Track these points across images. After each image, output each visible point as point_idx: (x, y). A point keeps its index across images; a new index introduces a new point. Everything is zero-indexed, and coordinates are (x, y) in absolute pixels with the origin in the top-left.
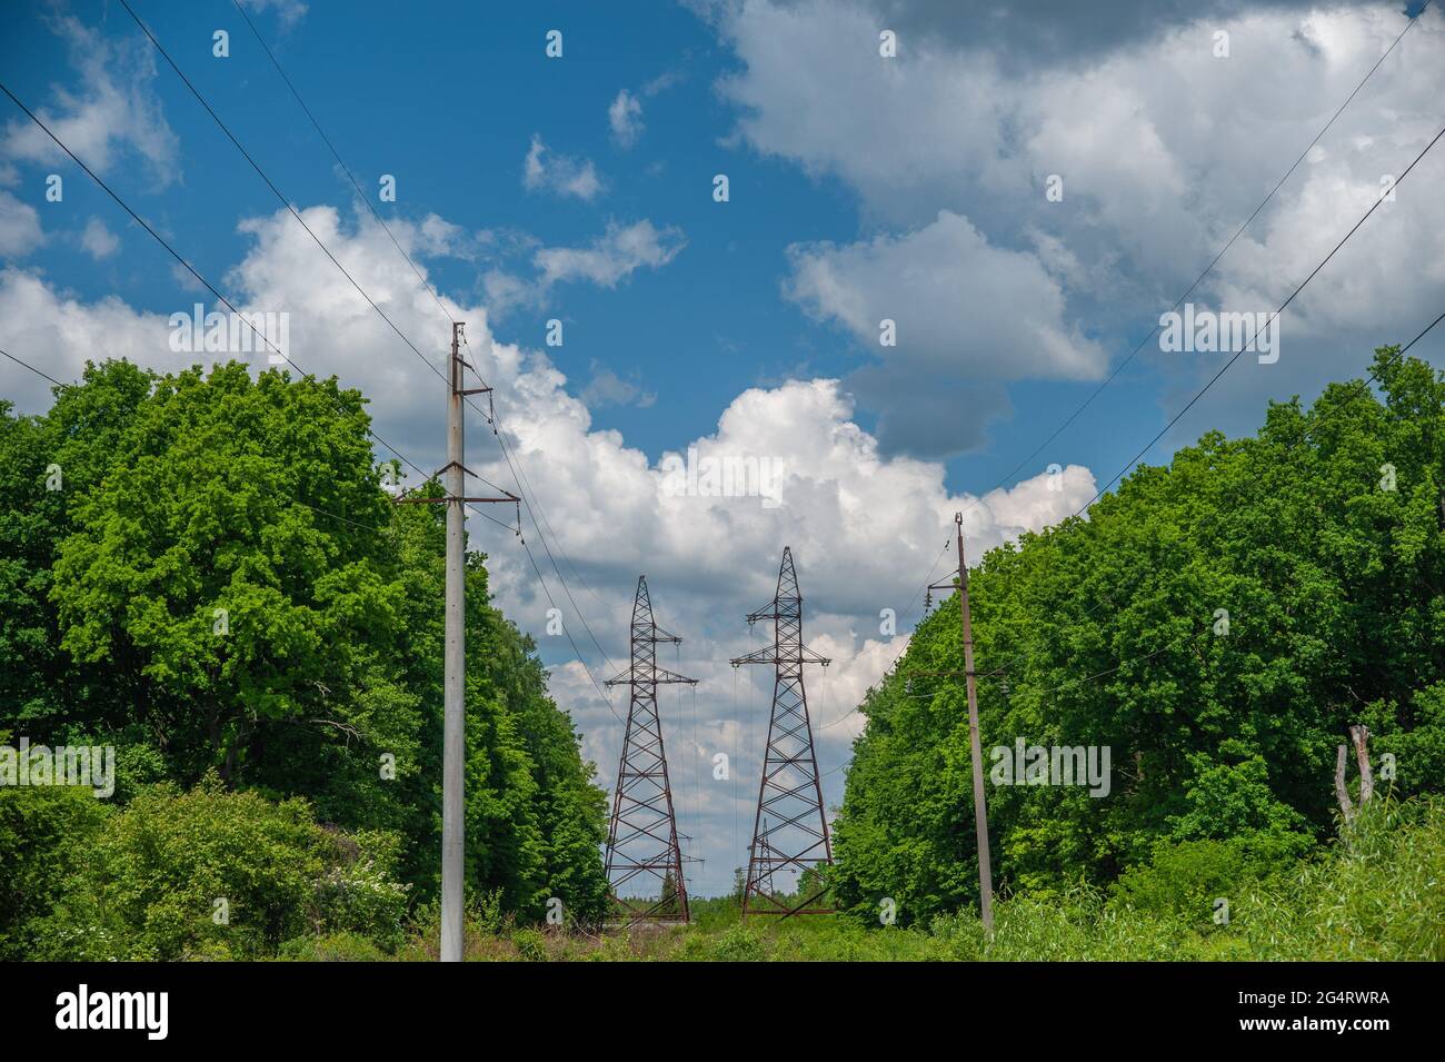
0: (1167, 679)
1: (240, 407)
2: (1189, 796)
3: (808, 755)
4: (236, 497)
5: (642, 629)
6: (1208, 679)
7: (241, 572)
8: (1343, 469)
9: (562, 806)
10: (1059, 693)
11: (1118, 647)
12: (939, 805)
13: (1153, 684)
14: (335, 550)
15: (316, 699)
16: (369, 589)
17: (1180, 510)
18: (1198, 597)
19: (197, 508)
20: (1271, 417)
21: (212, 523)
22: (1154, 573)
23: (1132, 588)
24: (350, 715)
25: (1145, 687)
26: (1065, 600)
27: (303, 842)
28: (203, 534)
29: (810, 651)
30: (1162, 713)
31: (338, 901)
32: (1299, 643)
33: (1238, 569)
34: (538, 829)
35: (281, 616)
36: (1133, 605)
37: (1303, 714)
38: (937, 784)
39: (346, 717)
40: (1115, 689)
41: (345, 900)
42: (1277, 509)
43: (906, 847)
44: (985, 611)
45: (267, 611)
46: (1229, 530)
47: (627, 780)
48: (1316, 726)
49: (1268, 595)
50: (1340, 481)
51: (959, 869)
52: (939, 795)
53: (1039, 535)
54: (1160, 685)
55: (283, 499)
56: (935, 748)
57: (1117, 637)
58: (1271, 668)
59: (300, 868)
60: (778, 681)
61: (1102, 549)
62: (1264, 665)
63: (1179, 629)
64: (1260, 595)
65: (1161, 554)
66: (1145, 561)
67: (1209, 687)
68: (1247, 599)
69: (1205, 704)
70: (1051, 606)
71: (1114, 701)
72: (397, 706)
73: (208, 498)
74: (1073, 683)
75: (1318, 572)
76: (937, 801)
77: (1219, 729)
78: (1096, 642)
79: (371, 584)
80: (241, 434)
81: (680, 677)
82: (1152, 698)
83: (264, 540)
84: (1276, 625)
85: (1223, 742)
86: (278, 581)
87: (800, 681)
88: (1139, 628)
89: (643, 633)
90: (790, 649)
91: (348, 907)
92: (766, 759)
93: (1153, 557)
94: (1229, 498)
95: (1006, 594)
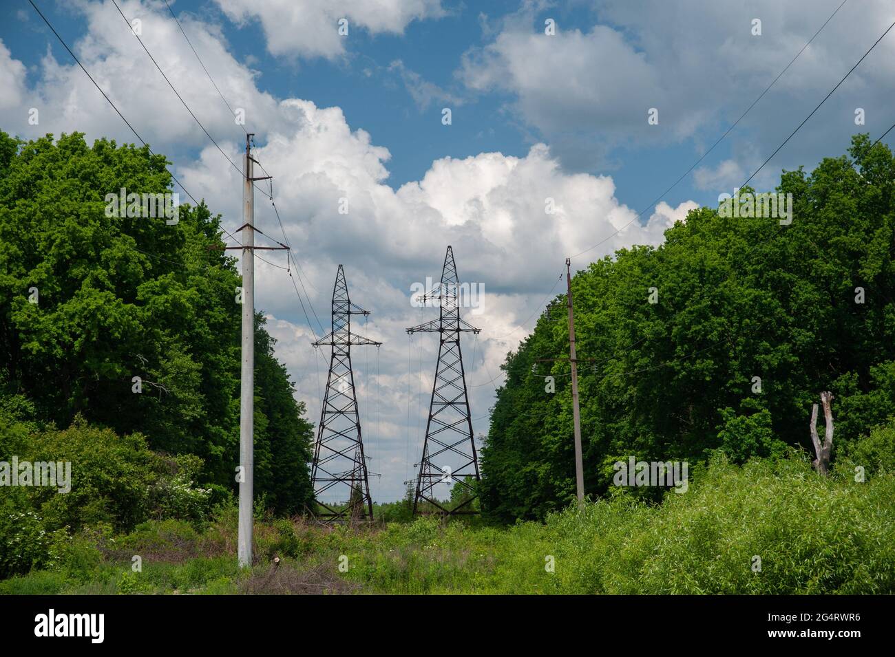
0: (707, 358)
1: (83, 167)
2: (719, 435)
3: (463, 399)
4: (84, 230)
5: (341, 304)
6: (736, 358)
7: (87, 281)
8: (829, 219)
9: (283, 435)
10: (636, 367)
11: (674, 336)
12: (556, 439)
13: (698, 361)
14: (149, 265)
15: (136, 366)
16: (175, 292)
17: (722, 242)
18: (729, 304)
19: (58, 237)
20: (784, 180)
21: (68, 247)
22: (700, 287)
23: (686, 297)
24: (159, 376)
25: (693, 363)
26: (641, 304)
27: (142, 461)
28: (62, 254)
29: (465, 323)
30: (704, 380)
31: (164, 499)
32: (796, 334)
33: (757, 285)
34: (269, 452)
35: (115, 310)
36: (687, 309)
37: (798, 380)
38: (555, 423)
39: (157, 377)
40: (672, 364)
41: (169, 499)
42: (784, 245)
43: (532, 467)
44: (591, 303)
45: (107, 308)
46: (753, 258)
47: (327, 416)
48: (807, 388)
49: (776, 302)
50: (826, 227)
51: (570, 482)
52: (556, 432)
53: (629, 251)
54: (703, 362)
55: (114, 230)
56: (554, 399)
57: (675, 330)
58: (777, 351)
59: (141, 478)
60: (441, 345)
61: (668, 269)
62: (772, 349)
63: (716, 325)
64: (770, 303)
65: (706, 274)
66: (695, 279)
67: (735, 363)
68: (762, 305)
69: (733, 375)
70: (632, 308)
71: (672, 372)
72: (190, 370)
73: (65, 230)
74: (645, 360)
75: (811, 287)
76: (555, 435)
77: (741, 391)
78: (661, 334)
79: (177, 290)
80: (84, 186)
81: (368, 340)
82: (697, 370)
83: (103, 258)
84: (781, 322)
85: (743, 400)
86: (113, 287)
87: (458, 344)
88: (690, 324)
89: (341, 307)
90: (450, 321)
91: (170, 503)
92: (432, 402)
93: (701, 277)
94: (754, 236)
95: (606, 293)
